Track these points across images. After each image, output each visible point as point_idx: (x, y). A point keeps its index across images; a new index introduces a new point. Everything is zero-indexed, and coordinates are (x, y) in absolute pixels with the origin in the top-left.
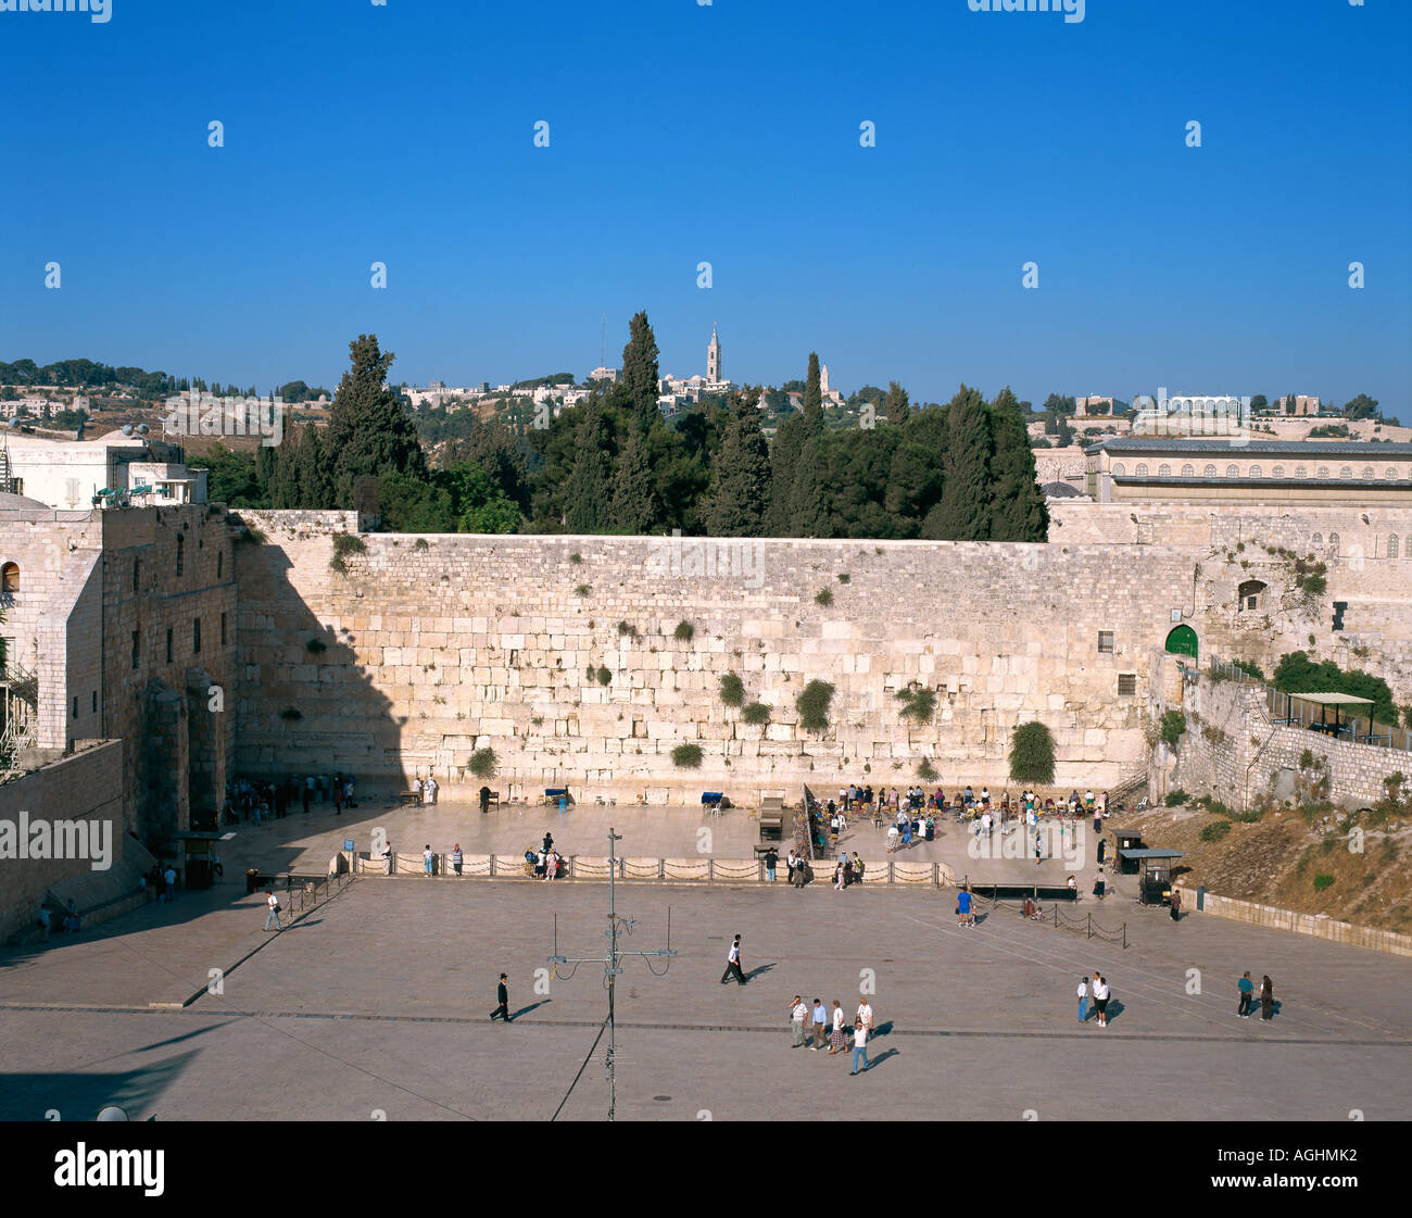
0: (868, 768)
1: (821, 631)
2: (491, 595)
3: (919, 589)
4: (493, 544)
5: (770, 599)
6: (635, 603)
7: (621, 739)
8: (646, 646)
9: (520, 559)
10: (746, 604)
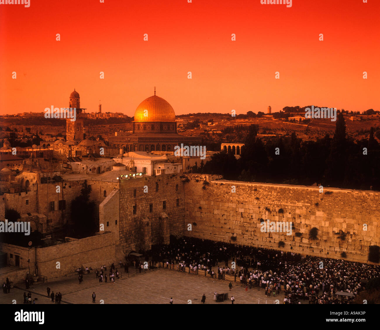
0: (328, 253)
1: (316, 214)
2: (237, 198)
3: (342, 204)
4: (237, 185)
5: (303, 204)
6: (270, 203)
7: (266, 238)
8: (272, 214)
9: (243, 190)
10: (296, 205)
